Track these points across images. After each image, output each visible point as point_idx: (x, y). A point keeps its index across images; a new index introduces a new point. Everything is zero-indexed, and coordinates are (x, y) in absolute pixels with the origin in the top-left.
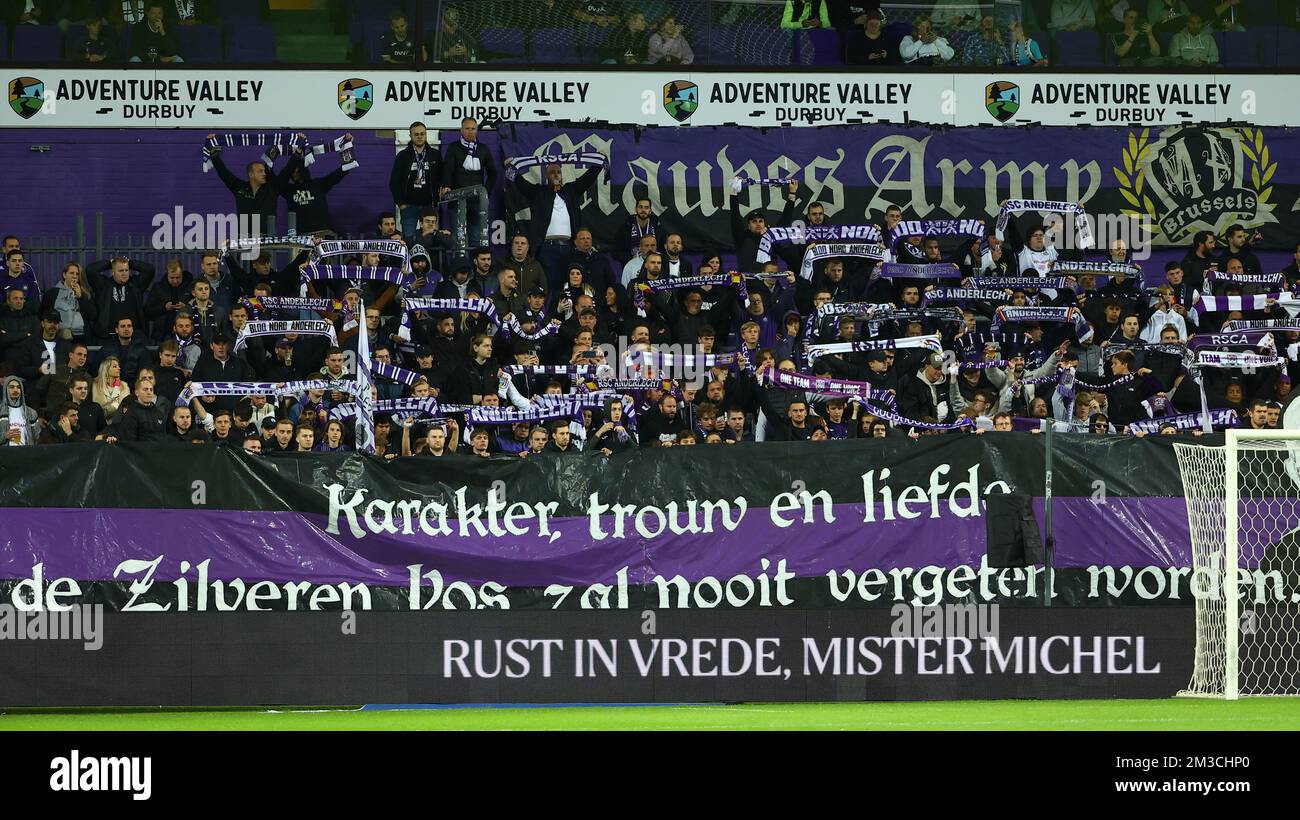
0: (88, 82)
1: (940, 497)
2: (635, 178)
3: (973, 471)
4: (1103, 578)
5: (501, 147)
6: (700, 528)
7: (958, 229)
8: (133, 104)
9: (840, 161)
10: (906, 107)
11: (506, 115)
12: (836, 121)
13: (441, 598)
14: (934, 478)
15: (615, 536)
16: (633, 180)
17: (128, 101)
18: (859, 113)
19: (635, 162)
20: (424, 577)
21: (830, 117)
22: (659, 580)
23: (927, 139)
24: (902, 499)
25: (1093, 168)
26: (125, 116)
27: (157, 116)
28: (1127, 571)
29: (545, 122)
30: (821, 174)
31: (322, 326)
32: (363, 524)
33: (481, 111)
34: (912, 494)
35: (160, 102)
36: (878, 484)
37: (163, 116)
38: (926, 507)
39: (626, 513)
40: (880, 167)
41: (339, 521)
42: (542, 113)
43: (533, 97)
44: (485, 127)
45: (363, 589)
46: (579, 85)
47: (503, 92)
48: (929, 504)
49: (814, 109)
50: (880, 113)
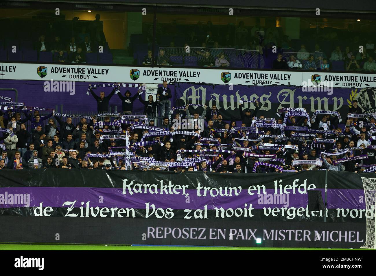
0: (60, 68)
1: (296, 188)
2: (212, 99)
3: (305, 181)
4: (341, 212)
5: (175, 89)
6: (228, 195)
7: (301, 114)
8: (72, 74)
9: (270, 96)
10: (289, 81)
11: (177, 80)
12: (269, 84)
13: (155, 212)
14: (294, 183)
15: (204, 196)
16: (212, 100)
17: (71, 73)
18: (276, 82)
19: (213, 94)
20: (150, 206)
21: (268, 83)
22: (216, 209)
23: (295, 90)
24: (285, 188)
25: (341, 99)
26: (70, 78)
27: (79, 78)
28: (348, 210)
29: (188, 83)
30: (265, 99)
31: (124, 137)
32: (133, 191)
33: (170, 79)
34: (288, 187)
35: (80, 74)
36: (278, 184)
37: (81, 78)
38: (292, 191)
39: (208, 189)
40: (282, 98)
41: (126, 190)
42: (187, 80)
43: (184, 75)
44: (171, 83)
45: (133, 210)
46: (197, 72)
47: (176, 74)
48: (293, 190)
49: (263, 81)
50: (282, 82)
